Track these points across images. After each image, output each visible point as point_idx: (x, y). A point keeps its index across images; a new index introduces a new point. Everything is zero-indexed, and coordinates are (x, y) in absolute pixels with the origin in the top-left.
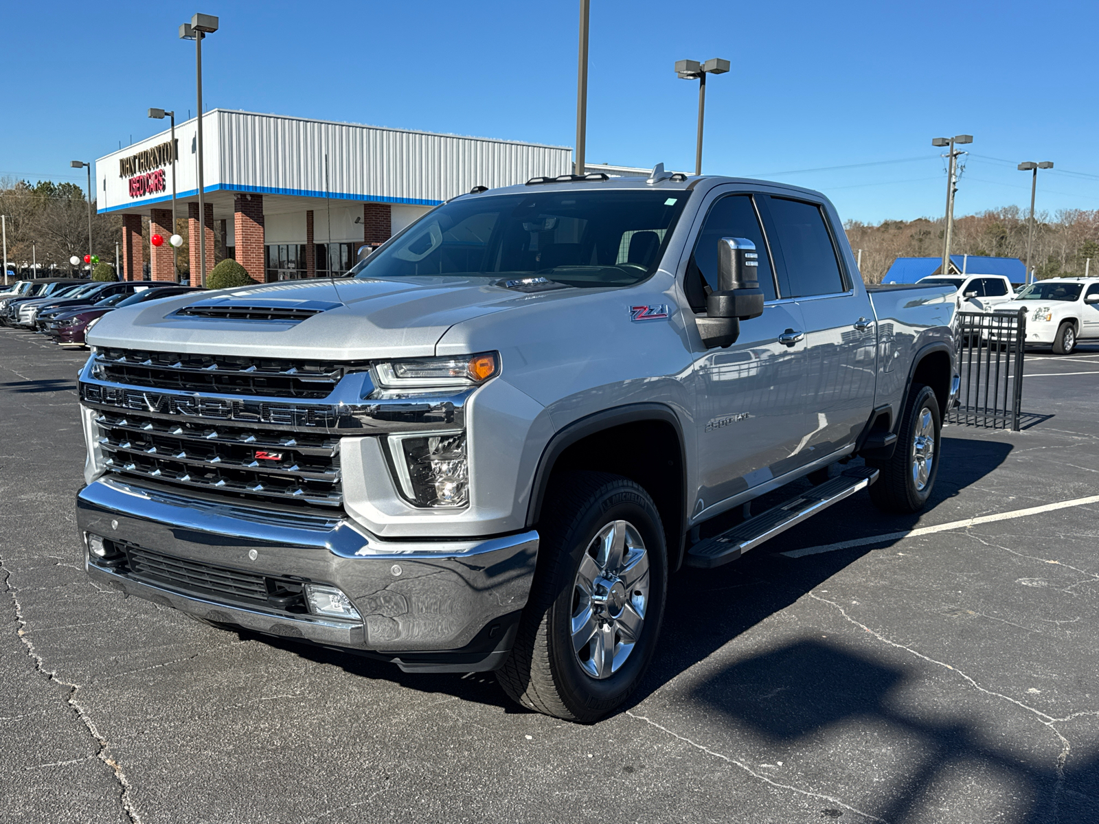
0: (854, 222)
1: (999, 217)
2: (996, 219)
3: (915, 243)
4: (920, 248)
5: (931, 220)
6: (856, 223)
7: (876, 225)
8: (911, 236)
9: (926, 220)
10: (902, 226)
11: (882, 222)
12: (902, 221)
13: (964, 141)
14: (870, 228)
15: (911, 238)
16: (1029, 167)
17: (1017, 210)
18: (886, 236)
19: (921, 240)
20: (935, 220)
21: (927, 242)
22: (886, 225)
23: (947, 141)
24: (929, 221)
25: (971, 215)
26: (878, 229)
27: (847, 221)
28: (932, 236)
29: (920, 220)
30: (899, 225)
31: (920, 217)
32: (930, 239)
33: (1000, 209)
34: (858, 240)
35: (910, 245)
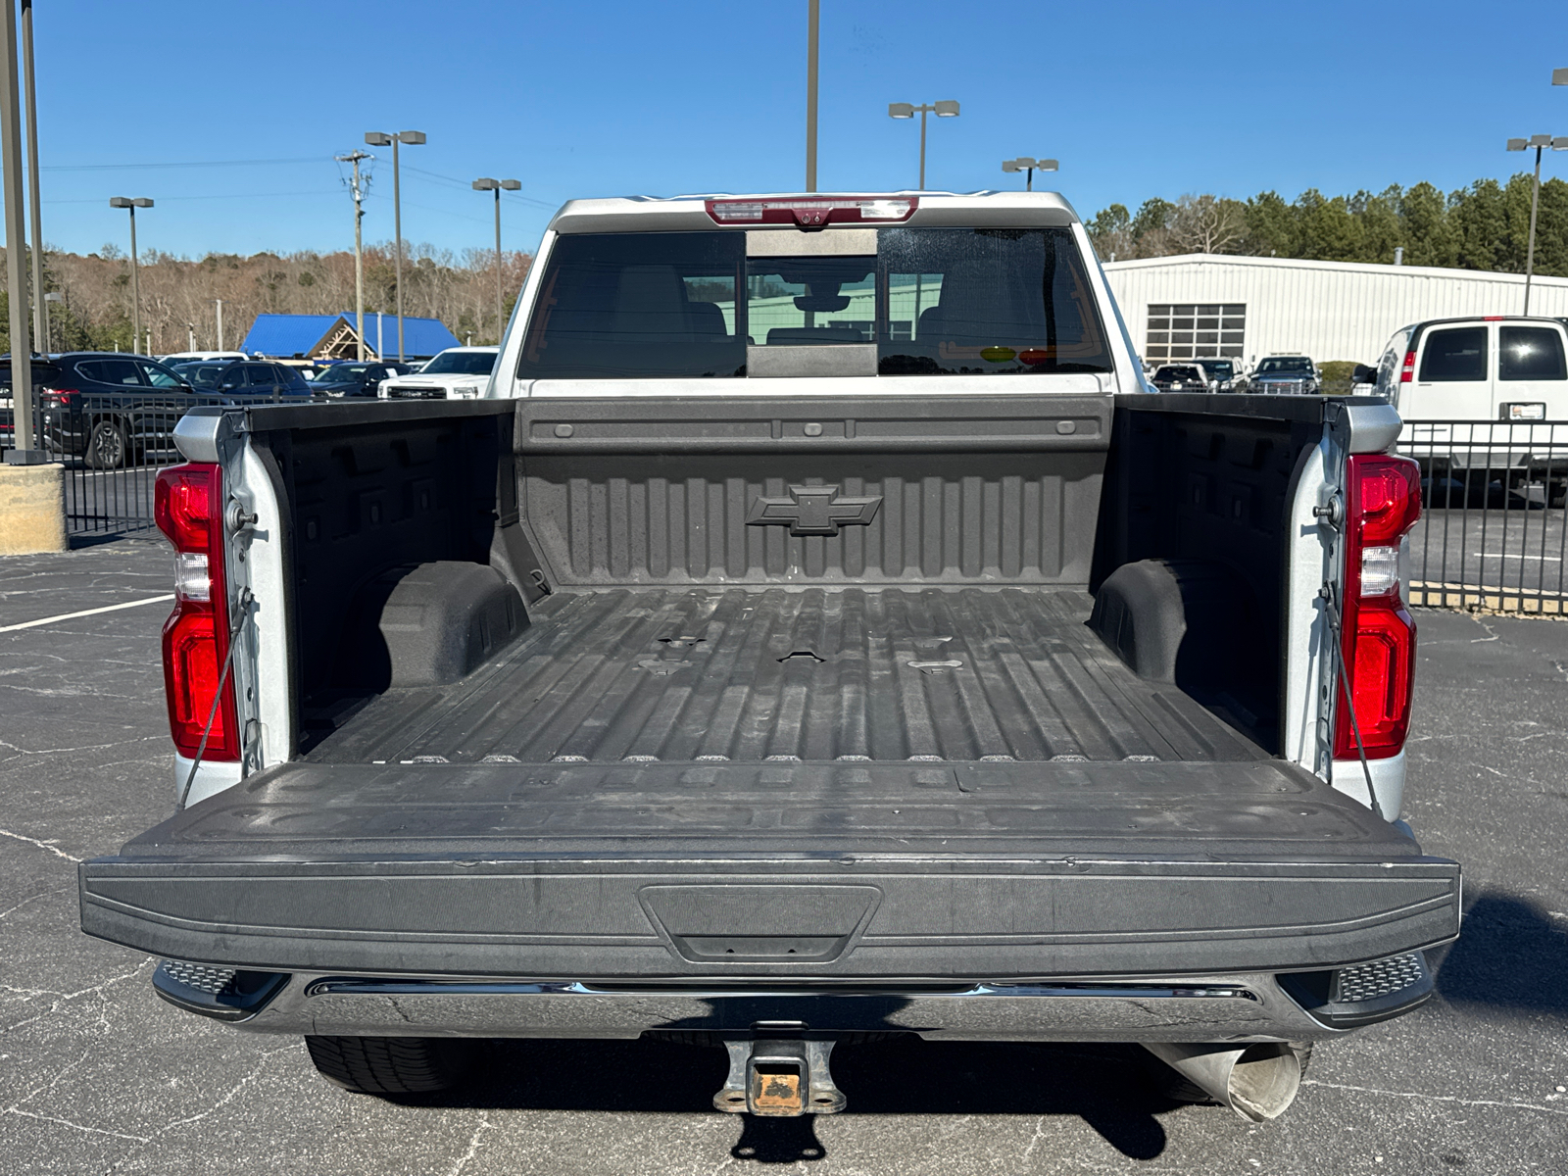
0: (158, 254)
1: (384, 256)
2: (381, 259)
3: (265, 292)
4: (273, 299)
5: (281, 255)
6: (163, 256)
7: (195, 260)
8: (258, 280)
9: (273, 256)
10: (238, 263)
11: (205, 255)
12: (235, 257)
13: (414, 140)
14: (186, 264)
15: (257, 284)
16: (489, 186)
17: (409, 246)
18: (217, 278)
19: (273, 287)
20: (288, 255)
21: (282, 291)
22: (212, 261)
23: (387, 139)
24: (278, 258)
25: (343, 250)
26: (201, 267)
27: (147, 252)
28: (288, 280)
29: (263, 254)
30: (233, 262)
31: (264, 251)
32: (287, 285)
33: (385, 244)
34: (173, 282)
35: (258, 294)
